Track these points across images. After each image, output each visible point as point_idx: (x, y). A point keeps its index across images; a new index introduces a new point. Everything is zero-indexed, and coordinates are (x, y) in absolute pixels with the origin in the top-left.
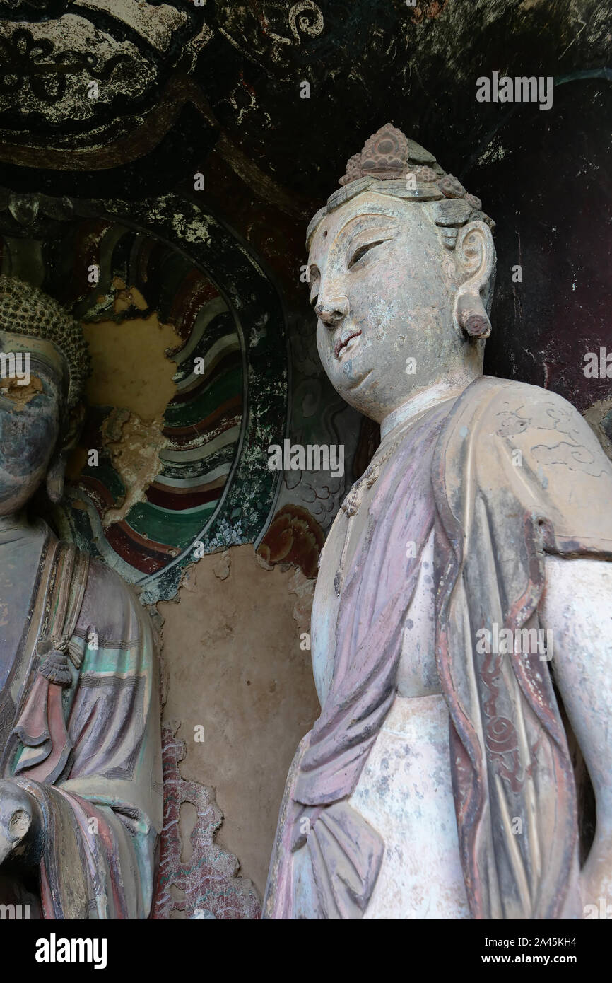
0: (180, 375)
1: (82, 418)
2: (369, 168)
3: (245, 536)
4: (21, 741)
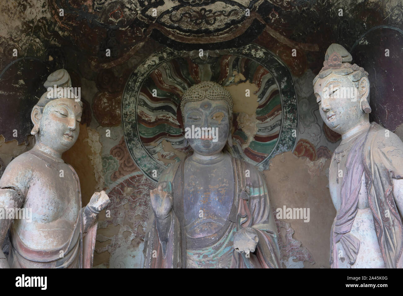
0: (259, 99)
3: (288, 149)
4: (240, 216)
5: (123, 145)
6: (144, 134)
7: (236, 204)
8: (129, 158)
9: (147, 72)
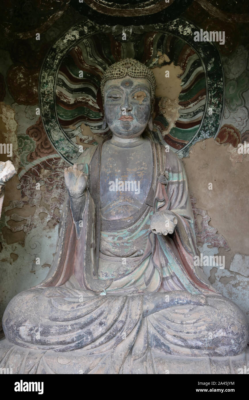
3: (210, 135)
4: (157, 200)
5: (40, 125)
6: (62, 116)
7: (154, 187)
8: (46, 139)
9: (66, 48)
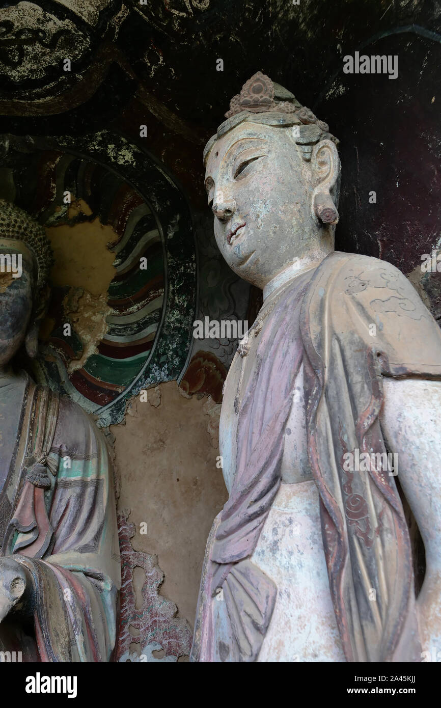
0: (118, 262)
1: (49, 295)
2: (246, 104)
3: (170, 375)
4: (16, 529)
